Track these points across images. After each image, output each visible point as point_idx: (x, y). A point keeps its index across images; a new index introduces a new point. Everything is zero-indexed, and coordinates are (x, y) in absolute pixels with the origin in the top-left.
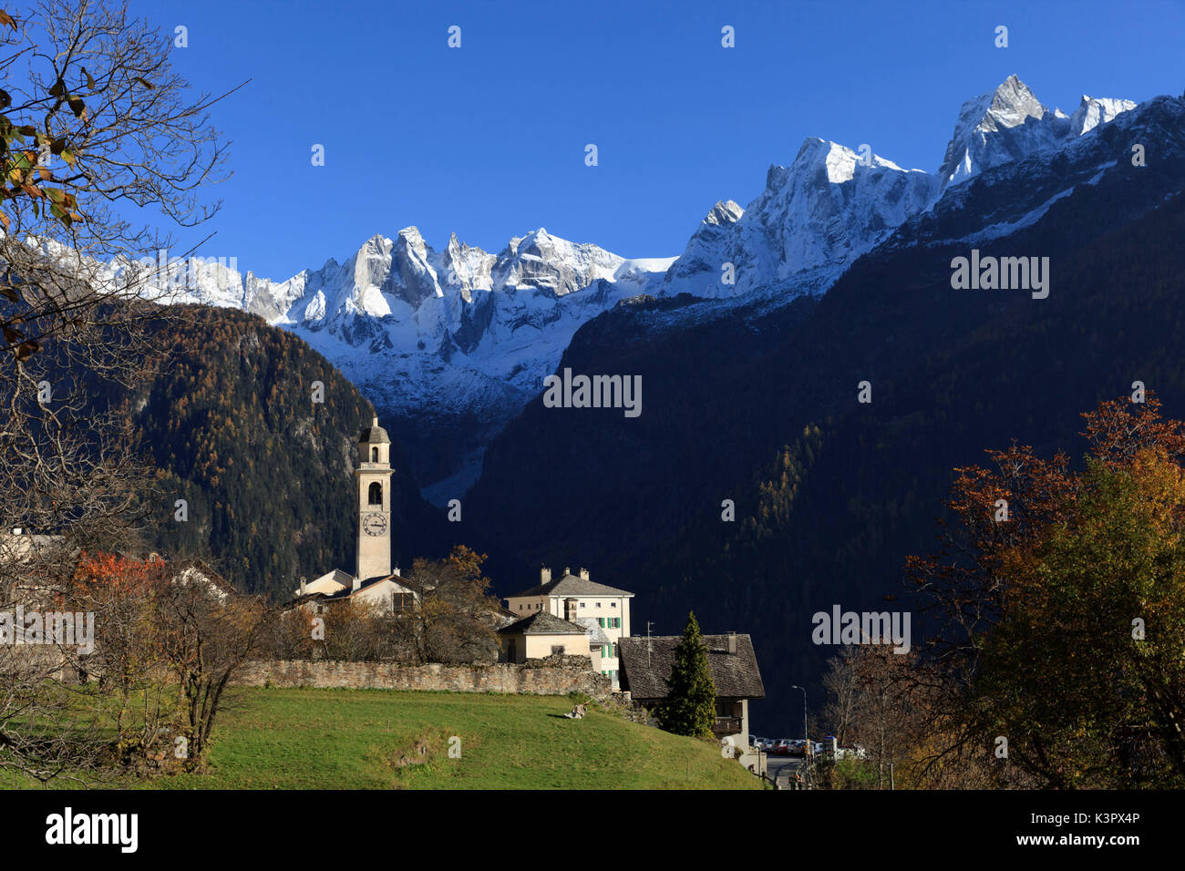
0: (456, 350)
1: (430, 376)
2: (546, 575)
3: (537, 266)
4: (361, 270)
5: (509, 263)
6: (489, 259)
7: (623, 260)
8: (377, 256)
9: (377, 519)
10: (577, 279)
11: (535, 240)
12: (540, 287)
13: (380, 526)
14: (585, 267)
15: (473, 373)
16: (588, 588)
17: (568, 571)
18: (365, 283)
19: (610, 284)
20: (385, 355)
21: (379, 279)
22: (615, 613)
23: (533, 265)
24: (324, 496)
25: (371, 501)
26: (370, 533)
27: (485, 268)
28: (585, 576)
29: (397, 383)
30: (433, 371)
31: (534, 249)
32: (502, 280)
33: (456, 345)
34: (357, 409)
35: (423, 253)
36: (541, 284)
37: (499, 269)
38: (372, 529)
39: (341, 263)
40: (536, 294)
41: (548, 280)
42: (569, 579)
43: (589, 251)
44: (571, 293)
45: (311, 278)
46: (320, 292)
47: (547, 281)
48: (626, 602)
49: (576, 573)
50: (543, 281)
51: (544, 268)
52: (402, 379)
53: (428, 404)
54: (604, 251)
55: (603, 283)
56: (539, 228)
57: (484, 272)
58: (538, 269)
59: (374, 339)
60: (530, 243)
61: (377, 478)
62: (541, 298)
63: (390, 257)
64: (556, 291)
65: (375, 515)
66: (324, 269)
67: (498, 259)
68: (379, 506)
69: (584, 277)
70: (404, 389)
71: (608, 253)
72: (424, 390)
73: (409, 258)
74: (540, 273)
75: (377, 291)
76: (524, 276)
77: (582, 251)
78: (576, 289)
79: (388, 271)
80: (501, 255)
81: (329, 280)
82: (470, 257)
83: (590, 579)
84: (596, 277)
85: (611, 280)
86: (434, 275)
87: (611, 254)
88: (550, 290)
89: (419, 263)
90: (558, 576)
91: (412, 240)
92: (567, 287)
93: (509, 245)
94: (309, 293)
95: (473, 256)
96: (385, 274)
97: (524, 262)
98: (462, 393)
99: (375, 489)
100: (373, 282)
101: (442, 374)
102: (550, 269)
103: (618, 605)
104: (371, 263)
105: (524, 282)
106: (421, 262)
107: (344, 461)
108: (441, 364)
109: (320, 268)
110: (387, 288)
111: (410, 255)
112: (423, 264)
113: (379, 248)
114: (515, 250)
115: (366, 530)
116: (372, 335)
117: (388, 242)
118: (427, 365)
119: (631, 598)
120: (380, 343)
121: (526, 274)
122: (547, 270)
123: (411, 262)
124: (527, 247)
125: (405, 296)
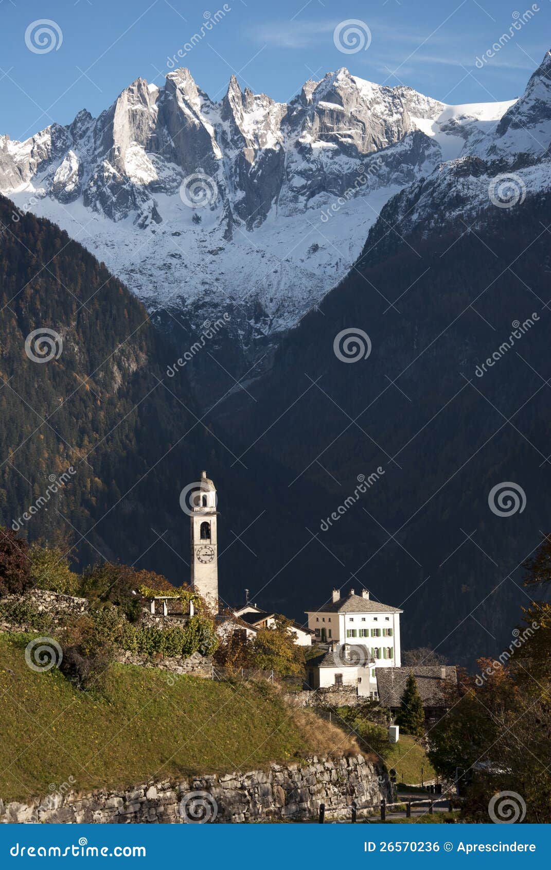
0: (239, 224)
1: (210, 257)
2: (336, 596)
3: (337, 117)
4: (121, 125)
5: (302, 113)
6: (277, 110)
7: (445, 106)
8: (139, 107)
9: (206, 550)
10: (387, 133)
11: (336, 84)
12: (341, 144)
13: (208, 555)
14: (396, 117)
15: (260, 255)
16: (368, 607)
17: (353, 592)
18: (126, 140)
19: (428, 137)
20: (154, 232)
21: (143, 137)
22: (389, 625)
23: (332, 116)
24: (90, 415)
25: (202, 537)
26: (202, 561)
27: (273, 122)
28: (366, 595)
29: (169, 267)
30: (211, 252)
31: (332, 95)
32: (293, 135)
33: (239, 218)
34: (126, 312)
35: (197, 101)
36: (343, 140)
37: (291, 121)
38: (203, 558)
39: (95, 115)
40: (336, 153)
41: (352, 134)
42: (354, 600)
43: (403, 95)
44: (379, 150)
45: (58, 133)
46: (71, 153)
47: (350, 136)
48: (397, 617)
49: (359, 593)
50: (345, 136)
51: (346, 119)
52: (174, 261)
53: (206, 293)
54: (422, 96)
55: (419, 136)
56: (340, 67)
57: (272, 127)
58: (338, 121)
59: (139, 212)
60: (329, 89)
61: (206, 519)
62: (343, 158)
63: (156, 108)
64: (360, 148)
65: (206, 547)
66: (75, 123)
67: (288, 108)
68: (208, 540)
69: (395, 129)
70: (177, 274)
71: (426, 98)
72: (201, 275)
73: (180, 108)
74: (341, 125)
75: (140, 150)
76: (321, 130)
77: (394, 97)
78: (385, 145)
79: (154, 126)
80: (293, 103)
81: (81, 137)
82: (254, 107)
83: (370, 599)
84: (411, 129)
85: (429, 133)
86: (210, 130)
87: (430, 99)
88: (353, 147)
89: (192, 116)
90: (345, 597)
91: (183, 85)
92: (375, 143)
93: (303, 91)
94: (56, 153)
95: (258, 105)
96: (151, 129)
97: (321, 112)
98: (247, 278)
99: (205, 527)
100: (136, 140)
101: (222, 255)
102: (354, 120)
103: (391, 619)
104: (133, 116)
105: (320, 138)
106: (194, 113)
107: (112, 373)
108: (222, 244)
109: (70, 122)
110: (152, 146)
111: (182, 105)
112: (198, 117)
113: (142, 96)
114: (309, 97)
115: (199, 558)
116: (136, 207)
117: (153, 88)
118: (204, 244)
119: (400, 614)
120: (146, 217)
121: (323, 127)
122: (350, 122)
123: (182, 113)
124: (325, 93)
125: (176, 156)
